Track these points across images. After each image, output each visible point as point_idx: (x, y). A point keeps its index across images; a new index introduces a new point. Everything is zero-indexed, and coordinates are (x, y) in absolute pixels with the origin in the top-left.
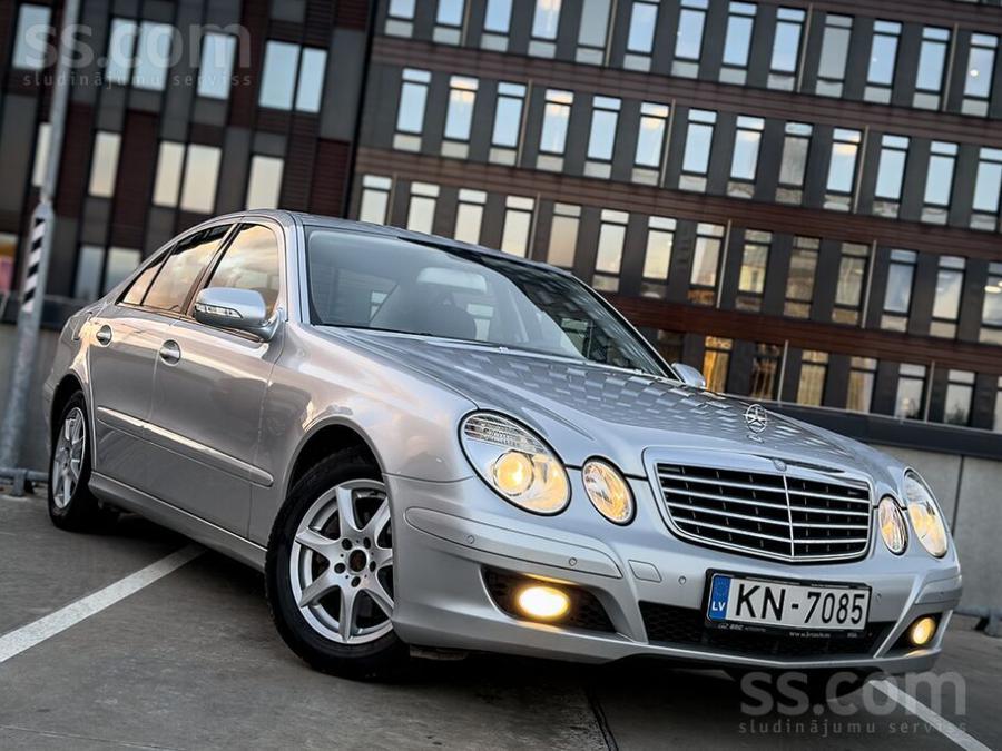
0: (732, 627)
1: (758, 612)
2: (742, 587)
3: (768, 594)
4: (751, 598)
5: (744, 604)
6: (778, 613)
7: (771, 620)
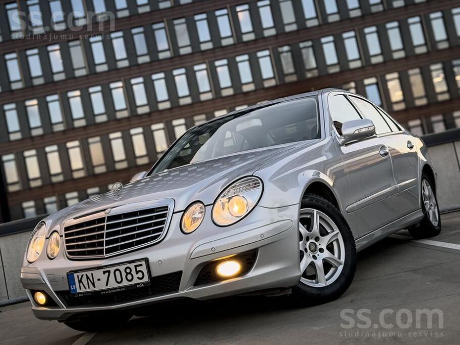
0: (80, 295)
1: (87, 287)
2: (78, 276)
3: (88, 278)
4: (82, 281)
5: (81, 284)
6: (93, 284)
7: (92, 289)
